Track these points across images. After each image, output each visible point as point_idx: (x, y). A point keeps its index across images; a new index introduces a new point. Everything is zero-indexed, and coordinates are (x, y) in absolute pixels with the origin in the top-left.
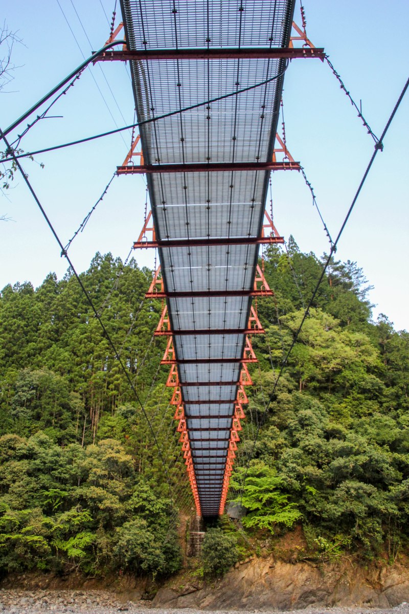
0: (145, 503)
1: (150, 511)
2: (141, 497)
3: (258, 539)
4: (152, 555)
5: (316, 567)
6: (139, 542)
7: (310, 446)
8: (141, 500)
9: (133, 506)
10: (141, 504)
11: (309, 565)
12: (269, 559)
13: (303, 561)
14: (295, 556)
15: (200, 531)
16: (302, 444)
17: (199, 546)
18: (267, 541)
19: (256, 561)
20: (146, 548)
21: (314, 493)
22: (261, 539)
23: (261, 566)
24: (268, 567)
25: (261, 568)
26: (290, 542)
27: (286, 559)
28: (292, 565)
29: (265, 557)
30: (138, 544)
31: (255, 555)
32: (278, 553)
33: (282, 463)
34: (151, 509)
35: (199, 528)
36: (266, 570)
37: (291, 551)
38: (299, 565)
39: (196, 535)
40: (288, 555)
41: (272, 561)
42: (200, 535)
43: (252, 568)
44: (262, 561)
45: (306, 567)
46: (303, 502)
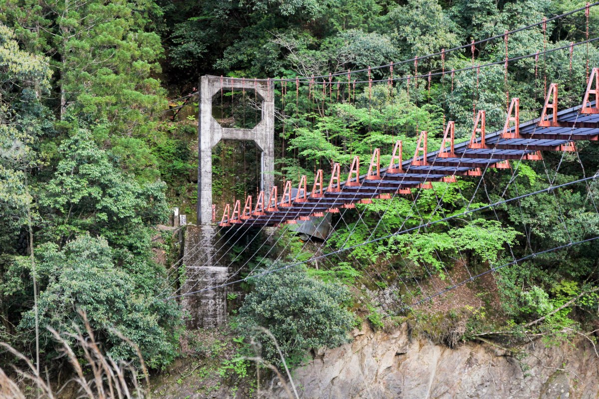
0: (96, 192)
1: (110, 214)
2: (83, 176)
3: (367, 286)
4: (137, 327)
5: (505, 356)
6: (102, 296)
7: (530, 60)
8: (84, 182)
9: (62, 200)
10: (85, 193)
11: (490, 351)
12: (397, 334)
13: (476, 342)
14: (461, 330)
15: (214, 263)
16: (503, 50)
17: (211, 302)
18: (388, 291)
19: (367, 339)
20: (119, 311)
21: (532, 182)
22: (373, 287)
23: (380, 352)
24: (394, 354)
25: (379, 357)
26: (444, 295)
27: (436, 335)
28: (448, 351)
29: (388, 331)
30: (100, 302)
31: (365, 327)
32: (421, 322)
33: (458, 98)
34: (114, 209)
35: (210, 258)
36: (389, 360)
37: (450, 317)
38: (466, 350)
39: (203, 273)
40: (442, 326)
41: (404, 339)
42: (214, 275)
43: (355, 358)
44: (383, 340)
45: (481, 354)
46: (501, 202)
